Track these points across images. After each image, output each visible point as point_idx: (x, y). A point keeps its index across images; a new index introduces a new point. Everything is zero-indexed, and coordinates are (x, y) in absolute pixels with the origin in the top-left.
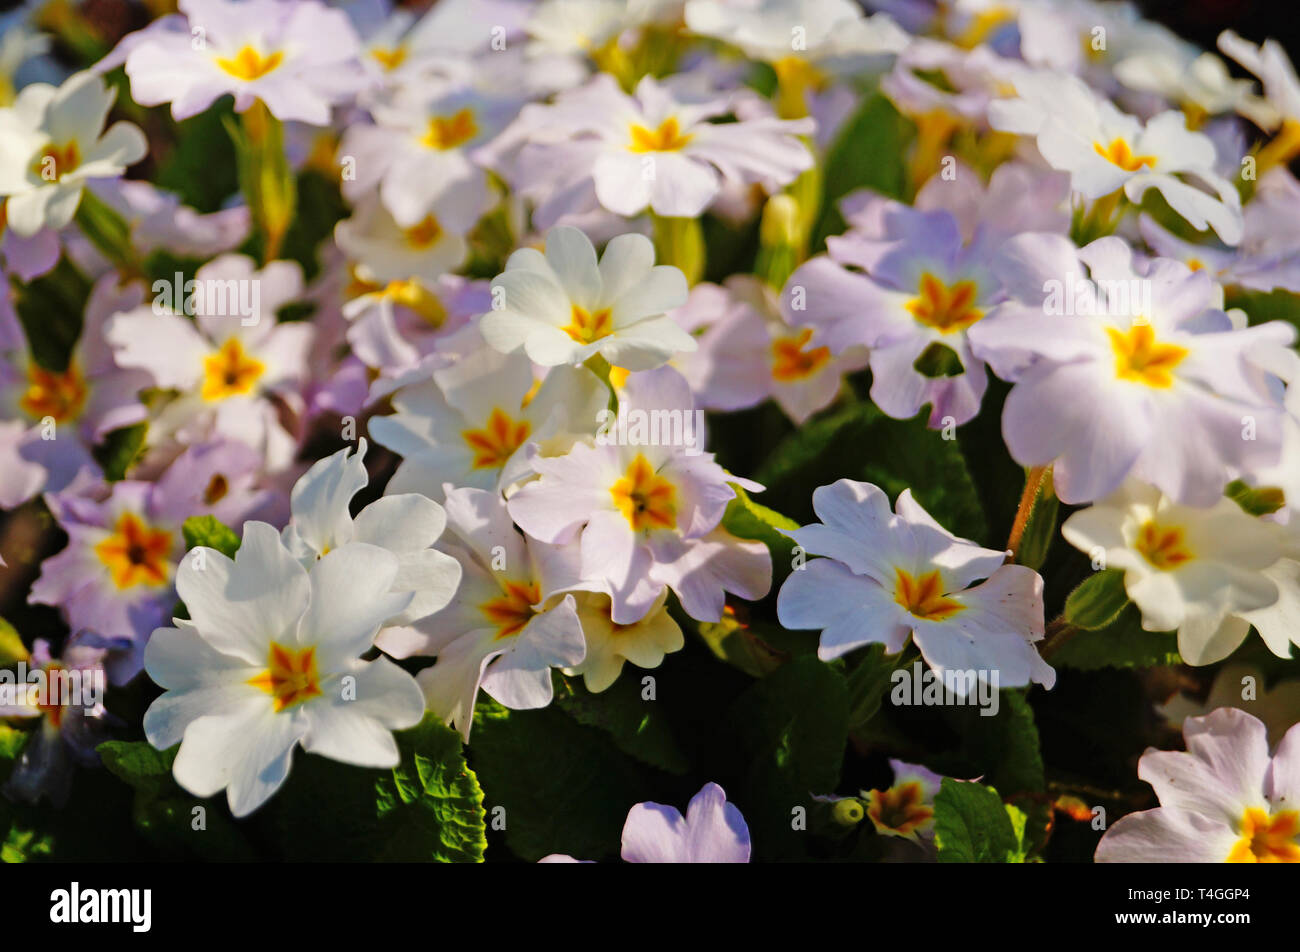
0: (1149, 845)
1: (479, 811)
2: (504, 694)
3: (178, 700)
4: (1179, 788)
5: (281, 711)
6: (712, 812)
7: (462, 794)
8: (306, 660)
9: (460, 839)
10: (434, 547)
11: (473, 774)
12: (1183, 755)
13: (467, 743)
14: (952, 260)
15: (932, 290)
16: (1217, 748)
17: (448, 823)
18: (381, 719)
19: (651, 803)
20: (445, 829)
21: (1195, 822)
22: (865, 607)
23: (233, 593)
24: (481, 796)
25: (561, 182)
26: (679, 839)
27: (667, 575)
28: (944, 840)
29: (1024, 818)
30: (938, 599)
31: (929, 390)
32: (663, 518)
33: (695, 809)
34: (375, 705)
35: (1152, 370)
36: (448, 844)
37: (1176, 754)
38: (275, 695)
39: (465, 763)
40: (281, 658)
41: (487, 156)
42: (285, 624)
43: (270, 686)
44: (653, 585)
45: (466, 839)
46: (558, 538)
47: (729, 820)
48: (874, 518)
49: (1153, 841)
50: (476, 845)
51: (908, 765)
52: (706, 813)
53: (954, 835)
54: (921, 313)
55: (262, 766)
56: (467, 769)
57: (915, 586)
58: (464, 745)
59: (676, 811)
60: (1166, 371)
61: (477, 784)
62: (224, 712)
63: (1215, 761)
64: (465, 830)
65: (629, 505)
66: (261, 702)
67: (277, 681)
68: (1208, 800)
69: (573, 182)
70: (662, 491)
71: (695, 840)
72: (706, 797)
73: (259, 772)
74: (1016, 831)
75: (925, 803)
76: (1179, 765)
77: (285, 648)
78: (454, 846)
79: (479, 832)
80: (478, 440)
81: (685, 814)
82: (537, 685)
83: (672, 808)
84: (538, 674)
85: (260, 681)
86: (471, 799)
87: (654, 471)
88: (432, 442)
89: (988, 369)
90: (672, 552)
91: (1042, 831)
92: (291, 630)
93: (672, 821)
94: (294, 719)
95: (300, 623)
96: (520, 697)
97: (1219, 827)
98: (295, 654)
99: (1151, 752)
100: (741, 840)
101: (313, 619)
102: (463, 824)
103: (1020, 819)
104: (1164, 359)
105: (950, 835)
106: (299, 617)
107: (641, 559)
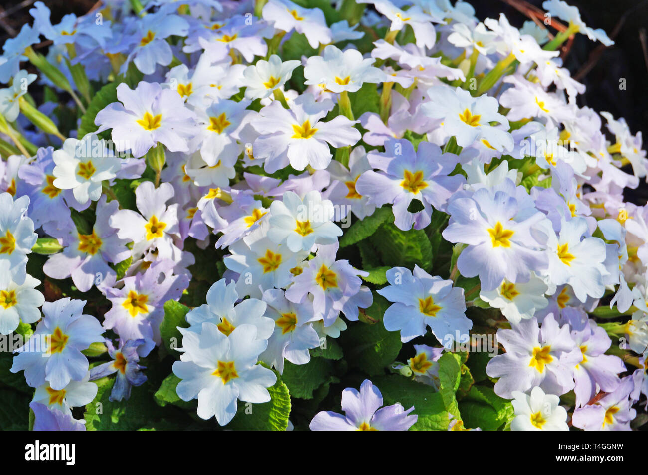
0: (503, 364)
1: (288, 396)
2: (293, 359)
3: (188, 383)
4: (510, 343)
5: (226, 384)
6: (368, 389)
7: (281, 391)
8: (231, 365)
9: (282, 404)
10: (264, 315)
11: (285, 384)
12: (511, 331)
13: (281, 374)
14: (413, 163)
15: (408, 176)
16: (522, 328)
17: (276, 399)
18: (262, 385)
19: (347, 388)
20: (275, 401)
21: (518, 355)
22: (413, 319)
23: (202, 346)
24: (288, 391)
25: (272, 153)
26: (359, 400)
27: (338, 306)
28: (444, 386)
29: (460, 357)
30: (432, 306)
31: (413, 217)
32: (333, 284)
33: (362, 389)
34: (260, 380)
35: (503, 239)
36: (277, 406)
37: (508, 330)
38: (221, 378)
39: (282, 382)
40: (221, 365)
41: (236, 135)
42: (222, 353)
43: (219, 374)
44: (335, 311)
45: (284, 404)
46: (301, 301)
47: (374, 391)
48: (408, 281)
49: (504, 363)
50: (288, 406)
51: (420, 346)
52: (366, 390)
53: (446, 382)
54: (405, 185)
55: (226, 406)
56: (283, 384)
57: (424, 302)
58: (280, 376)
59: (356, 390)
60: (507, 240)
61: (287, 387)
62: (206, 387)
63: (522, 333)
64: (283, 402)
65: (321, 281)
66: (218, 380)
67: (221, 372)
68: (520, 347)
69: (277, 154)
70: (332, 275)
71: (364, 400)
72: (366, 385)
73: (225, 408)
74: (458, 362)
75: (427, 360)
76: (510, 335)
77: (222, 362)
78: (279, 406)
79: (288, 402)
80: (263, 261)
81: (359, 391)
82: (304, 355)
83: (355, 389)
84: (304, 351)
85: (216, 373)
86: (285, 393)
87: (328, 269)
88: (247, 266)
89: (433, 206)
90: (338, 297)
91: (465, 358)
92: (224, 356)
93: (356, 394)
94: (232, 387)
95: (228, 353)
96: (299, 360)
97: (525, 356)
98: (226, 363)
99: (500, 330)
100: (379, 397)
101: (232, 351)
102: (283, 400)
103: (458, 358)
104: (506, 235)
105: (445, 383)
106: (227, 352)
107: (329, 301)
